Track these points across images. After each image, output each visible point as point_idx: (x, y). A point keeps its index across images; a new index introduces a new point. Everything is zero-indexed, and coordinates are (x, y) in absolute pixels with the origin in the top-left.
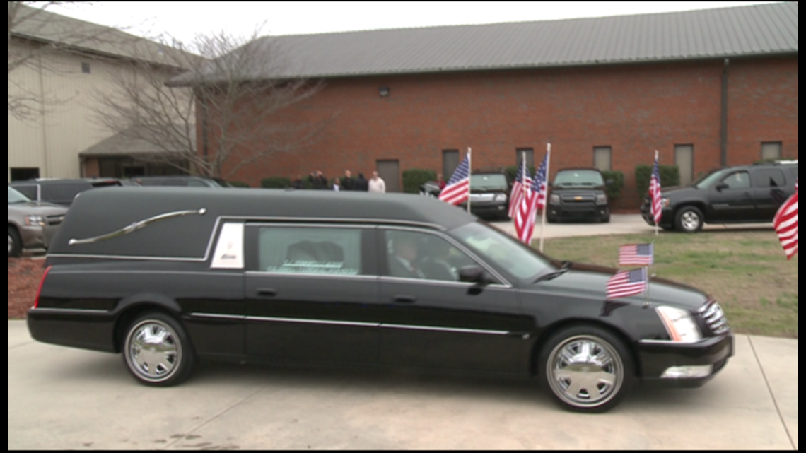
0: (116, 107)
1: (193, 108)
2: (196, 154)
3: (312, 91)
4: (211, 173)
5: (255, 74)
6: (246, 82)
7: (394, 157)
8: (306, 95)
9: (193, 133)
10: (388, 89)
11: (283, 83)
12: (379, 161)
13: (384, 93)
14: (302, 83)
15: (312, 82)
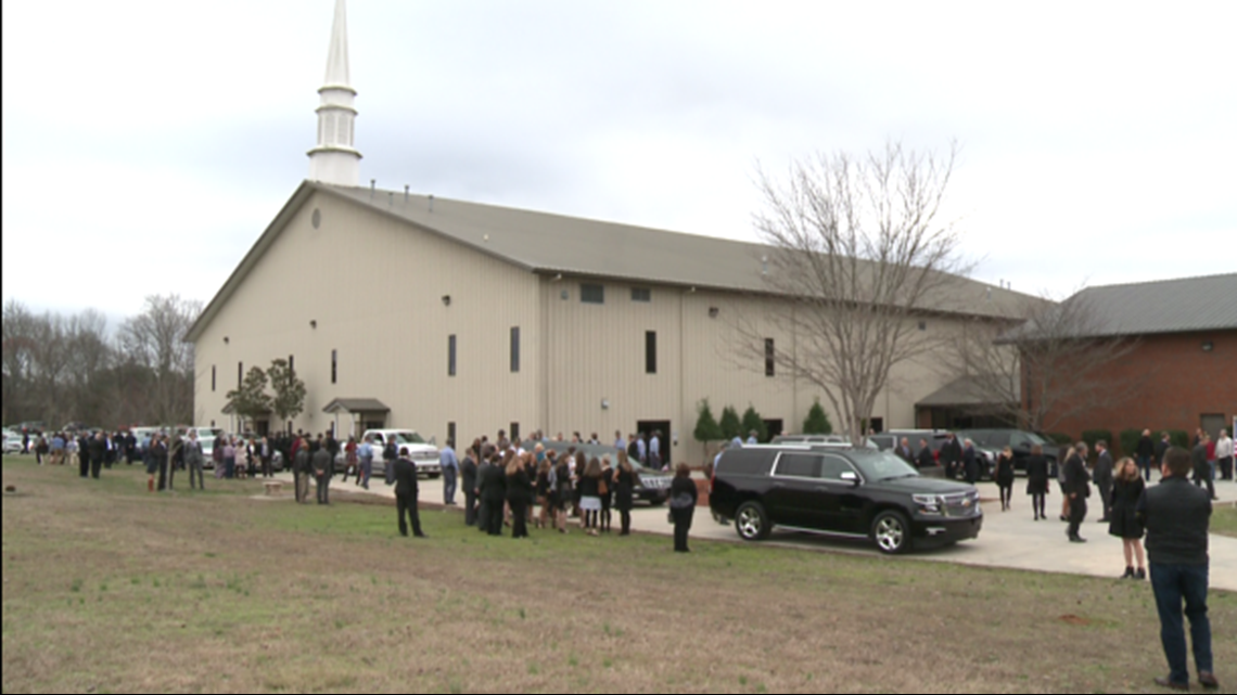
0: (948, 365)
1: (1018, 365)
2: (1019, 406)
3: (1128, 349)
4: (1034, 424)
5: (1075, 331)
6: (1066, 341)
7: (1218, 411)
8: (1123, 352)
9: (1017, 390)
10: (1212, 344)
11: (1102, 341)
12: (1203, 416)
13: (1206, 348)
14: (1118, 341)
15: (1130, 338)
